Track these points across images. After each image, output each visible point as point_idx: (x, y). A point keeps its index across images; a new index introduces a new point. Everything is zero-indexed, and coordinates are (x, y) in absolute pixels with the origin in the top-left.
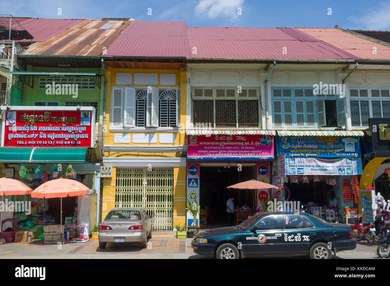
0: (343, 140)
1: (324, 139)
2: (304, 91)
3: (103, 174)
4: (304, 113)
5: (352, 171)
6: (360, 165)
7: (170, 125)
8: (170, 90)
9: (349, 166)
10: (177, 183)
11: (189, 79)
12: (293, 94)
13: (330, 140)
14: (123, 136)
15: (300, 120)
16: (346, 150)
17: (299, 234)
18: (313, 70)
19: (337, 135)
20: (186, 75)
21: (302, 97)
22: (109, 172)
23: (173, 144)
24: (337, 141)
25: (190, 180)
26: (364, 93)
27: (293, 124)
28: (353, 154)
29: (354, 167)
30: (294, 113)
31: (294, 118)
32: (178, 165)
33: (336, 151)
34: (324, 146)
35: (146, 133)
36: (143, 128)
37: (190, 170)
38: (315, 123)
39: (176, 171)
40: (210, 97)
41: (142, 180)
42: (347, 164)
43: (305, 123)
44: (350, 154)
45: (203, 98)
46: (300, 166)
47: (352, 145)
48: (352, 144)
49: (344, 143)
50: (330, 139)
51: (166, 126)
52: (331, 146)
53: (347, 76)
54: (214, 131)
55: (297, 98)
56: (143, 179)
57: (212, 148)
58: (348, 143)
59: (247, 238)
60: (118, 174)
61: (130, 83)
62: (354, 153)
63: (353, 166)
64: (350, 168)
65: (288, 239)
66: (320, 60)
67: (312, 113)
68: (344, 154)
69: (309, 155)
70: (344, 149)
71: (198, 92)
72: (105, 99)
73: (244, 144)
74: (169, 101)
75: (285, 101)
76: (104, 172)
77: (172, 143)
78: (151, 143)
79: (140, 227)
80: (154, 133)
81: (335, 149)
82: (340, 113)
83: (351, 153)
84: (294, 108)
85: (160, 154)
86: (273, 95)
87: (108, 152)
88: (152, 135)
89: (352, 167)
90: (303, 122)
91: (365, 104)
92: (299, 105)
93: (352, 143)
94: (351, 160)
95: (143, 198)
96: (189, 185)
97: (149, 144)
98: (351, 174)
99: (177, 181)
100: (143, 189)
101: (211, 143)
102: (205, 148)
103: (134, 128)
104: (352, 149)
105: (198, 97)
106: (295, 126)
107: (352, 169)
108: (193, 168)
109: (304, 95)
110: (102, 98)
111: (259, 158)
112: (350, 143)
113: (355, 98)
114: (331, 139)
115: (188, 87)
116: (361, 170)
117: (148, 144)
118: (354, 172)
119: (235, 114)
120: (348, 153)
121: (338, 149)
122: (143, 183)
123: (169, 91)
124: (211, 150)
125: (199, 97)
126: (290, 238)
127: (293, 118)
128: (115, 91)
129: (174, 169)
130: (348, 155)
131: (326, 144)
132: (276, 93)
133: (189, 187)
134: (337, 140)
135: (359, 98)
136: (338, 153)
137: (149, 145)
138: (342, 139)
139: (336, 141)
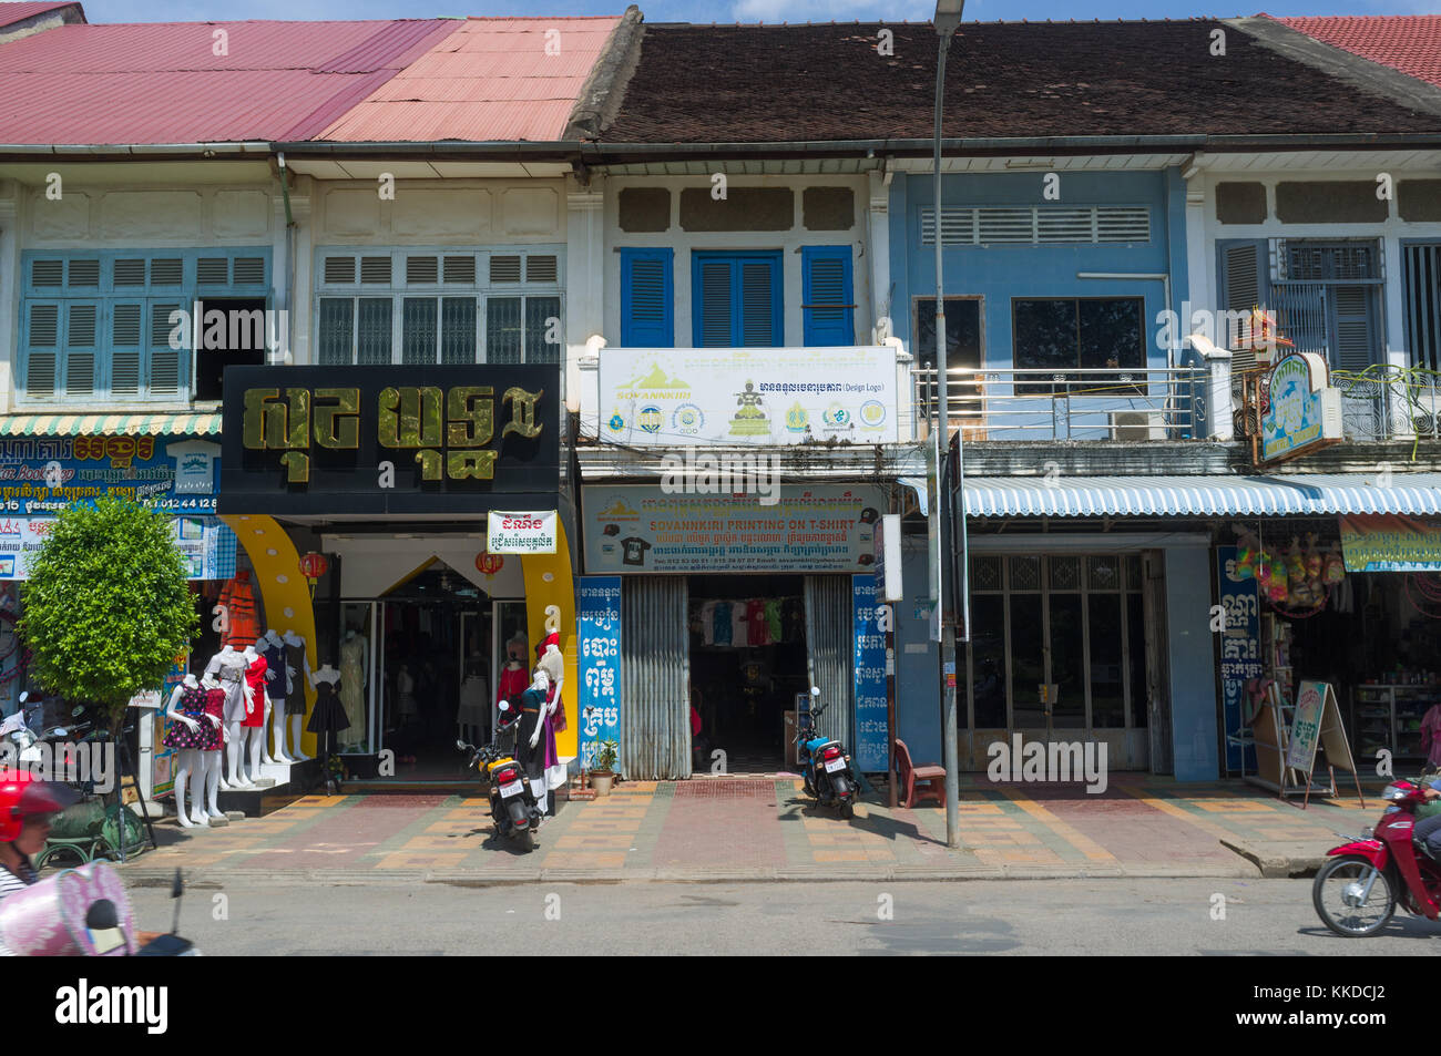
0: (171, 451)
1: (100, 448)
2: (148, 263)
4: (140, 349)
5: (199, 567)
6: (232, 543)
9: (190, 548)
12: (106, 275)
13: (121, 451)
15: (124, 377)
16: (179, 487)
21: (141, 289)
24: (147, 455)
26: (378, 269)
27: (95, 392)
28: (204, 503)
29: (205, 550)
30: (104, 348)
31: (104, 367)
33: (142, 490)
34: (98, 474)
38: (180, 389)
42: (182, 538)
43: (141, 389)
44: (193, 503)
46: (4, 546)
47: (203, 470)
48: (204, 465)
49: (172, 462)
50: (120, 445)
52: (124, 472)
55: (122, 290)
58: (190, 459)
62: (210, 497)
63: (206, 545)
64: (194, 552)
66: (138, 147)
68: (171, 501)
69: (37, 505)
70: (173, 482)
75: (74, 303)
81: (136, 483)
83: (198, 497)
84: (105, 331)
86: (29, 283)
89: (198, 552)
90: (135, 384)
91: (377, 311)
92: (126, 320)
93: (202, 459)
94: (201, 523)
98: (195, 576)
104: (204, 483)
106: (102, 398)
107: (199, 558)
109: (148, 279)
112: (196, 462)
113: (340, 290)
114: (125, 447)
116: (231, 561)
118: (205, 570)
120: (188, 496)
121: (151, 483)
127: (99, 368)
130: (184, 504)
131: (104, 463)
132: (44, 272)
134: (148, 448)
135: (357, 289)
136: (150, 499)
138: (168, 447)
139: (142, 454)
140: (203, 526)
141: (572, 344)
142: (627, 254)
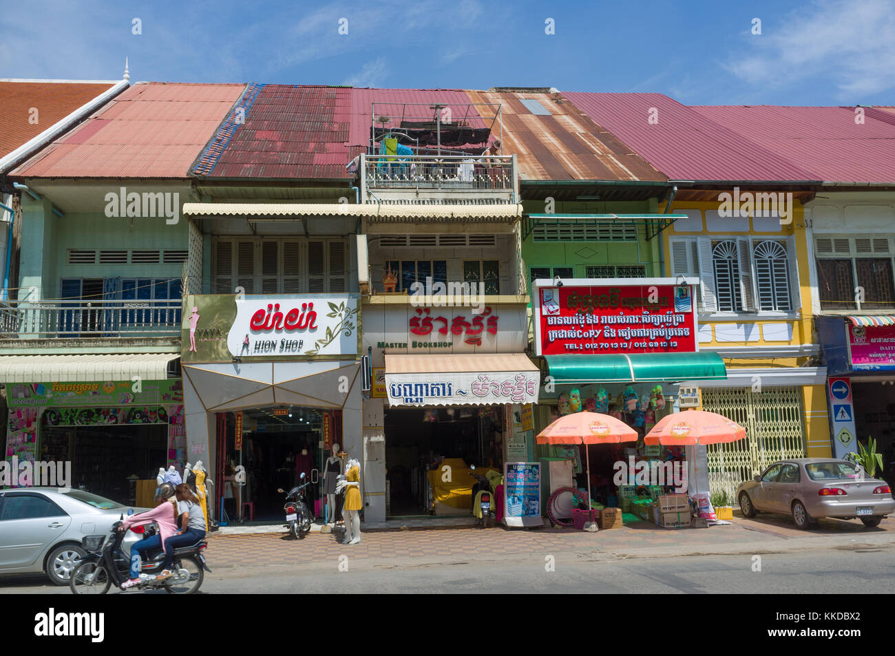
3: (683, 401)
7: (777, 307)
8: (772, 241)
10: (812, 414)
11: (811, 220)
14: (699, 329)
20: (803, 212)
22: (694, 397)
23: (789, 342)
25: (837, 408)
32: (812, 382)
35: (739, 323)
36: (731, 314)
37: (835, 390)
39: (808, 392)
40: (845, 254)
41: (745, 410)
45: (834, 255)
51: (771, 309)
56: (747, 409)
60: (706, 401)
61: (701, 229)
71: (824, 244)
72: (662, 260)
74: (771, 261)
76: (684, 397)
77: (788, 340)
78: (749, 340)
80: (753, 322)
85: (770, 361)
88: (749, 325)
95: (751, 445)
97: (746, 342)
99: (812, 410)
100: (748, 428)
101: (890, 340)
102: (882, 348)
103: (715, 313)
105: (823, 253)
108: (839, 385)
110: (655, 258)
115: (808, 235)
117: (744, 344)
122: (748, 416)
123: (769, 243)
124: (891, 352)
125: (826, 253)
128: (674, 244)
129: (805, 388)
133: (836, 421)
137: (746, 344)
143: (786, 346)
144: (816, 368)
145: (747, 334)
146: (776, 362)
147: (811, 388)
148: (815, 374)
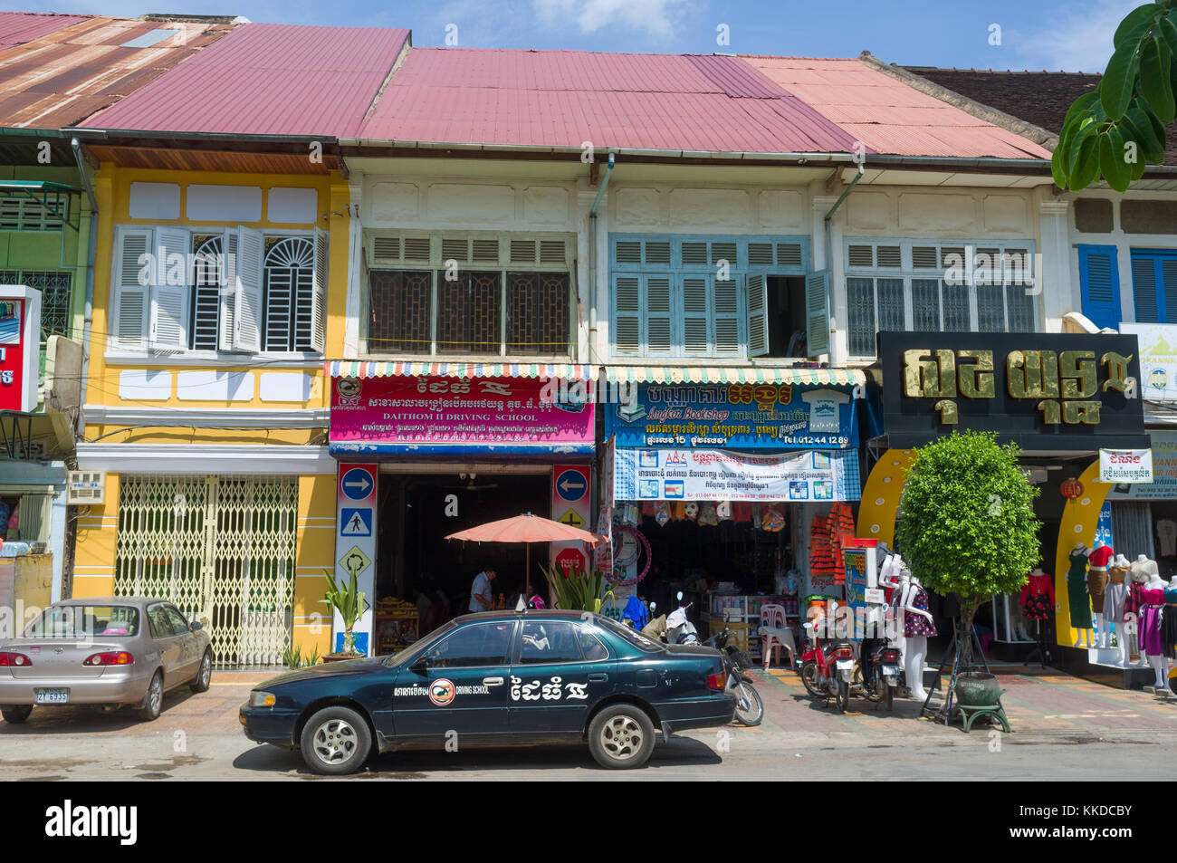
0: (806, 398)
1: (749, 394)
2: (709, 246)
3: (74, 494)
4: (707, 315)
5: (830, 491)
6: (855, 472)
7: (296, 346)
8: (300, 239)
9: (822, 476)
10: (308, 522)
11: (357, 206)
12: (676, 254)
13: (766, 397)
14: (149, 377)
15: (695, 336)
16: (814, 427)
17: (556, 680)
18: (738, 186)
19: (783, 381)
20: (348, 192)
21: (703, 266)
22: (95, 488)
23: (304, 404)
24: (787, 401)
25: (347, 514)
26: (890, 256)
27: (672, 347)
28: (833, 440)
29: (835, 478)
30: (678, 315)
31: (678, 328)
32: (313, 469)
33: (783, 429)
34: (748, 415)
35: (221, 370)
36: (211, 355)
37: (348, 484)
38: (739, 346)
39: (306, 487)
40: (421, 263)
41: (201, 512)
42: (814, 468)
43: (709, 346)
44: (824, 440)
45: (402, 264)
46: (675, 473)
47: (831, 413)
48: (832, 409)
49: (807, 407)
50: (765, 392)
51: (285, 349)
52: (768, 414)
53: (836, 206)
54: (413, 366)
55: (689, 267)
56: (204, 510)
57: (407, 417)
58: (821, 405)
59: (397, 692)
60: (127, 495)
61: (176, 215)
62: (837, 435)
63: (834, 474)
64: (825, 479)
65: (522, 694)
66: (750, 154)
67: (730, 316)
68: (806, 438)
69: (700, 440)
70: (808, 423)
71: (386, 245)
72: (91, 264)
73: (505, 404)
74: (294, 271)
75: (651, 277)
76: (78, 488)
77: (301, 400)
78: (235, 398)
79: (123, 656)
80: (245, 369)
81: (779, 423)
82: (814, 314)
83: (828, 435)
84: (677, 299)
85: (263, 434)
86: (614, 260)
87: (97, 429)
88: (237, 374)
89: (829, 479)
90: (704, 341)
91: (892, 289)
92: (694, 292)
93: (830, 405)
94: (829, 455)
95: (203, 570)
96: (342, 530)
97: (229, 403)
98: (827, 498)
99: (308, 516)
100: (203, 542)
101: (402, 403)
102: (386, 416)
103: (182, 353)
104: (832, 424)
105: (382, 261)
106: (678, 353)
107: (830, 484)
108: (357, 477)
109: (709, 259)
110: (82, 261)
111: (548, 448)
112: (825, 407)
113: (862, 271)
114: (769, 394)
115: (354, 229)
116: (856, 486)
117: (225, 404)
118: (835, 494)
119: (498, 313)
120: (820, 435)
121: (790, 423)
122: (205, 522)
123: (296, 242)
124: (403, 422)
125: (389, 261)
126: (529, 692)
127: (674, 330)
128: (127, 238)
129: (301, 479)
130: (817, 440)
131: (754, 407)
132: (625, 251)
133: (342, 535)
134: (787, 395)
135: (874, 271)
136: (790, 436)
137: (228, 406)
138: (801, 395)
139: (782, 400)
140: (829, 458)
141: (1049, 318)
142: (1082, 249)
143: (298, 409)
144: (319, 446)
145: (233, 388)
146: (274, 434)
147: (314, 479)
148: (316, 457)
